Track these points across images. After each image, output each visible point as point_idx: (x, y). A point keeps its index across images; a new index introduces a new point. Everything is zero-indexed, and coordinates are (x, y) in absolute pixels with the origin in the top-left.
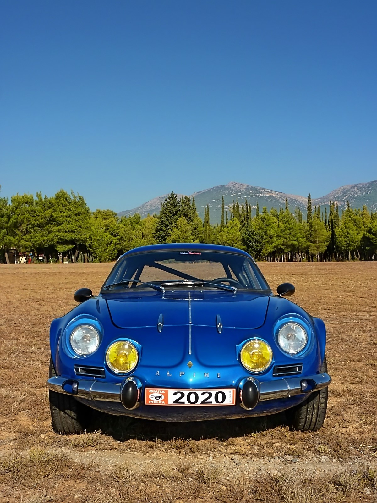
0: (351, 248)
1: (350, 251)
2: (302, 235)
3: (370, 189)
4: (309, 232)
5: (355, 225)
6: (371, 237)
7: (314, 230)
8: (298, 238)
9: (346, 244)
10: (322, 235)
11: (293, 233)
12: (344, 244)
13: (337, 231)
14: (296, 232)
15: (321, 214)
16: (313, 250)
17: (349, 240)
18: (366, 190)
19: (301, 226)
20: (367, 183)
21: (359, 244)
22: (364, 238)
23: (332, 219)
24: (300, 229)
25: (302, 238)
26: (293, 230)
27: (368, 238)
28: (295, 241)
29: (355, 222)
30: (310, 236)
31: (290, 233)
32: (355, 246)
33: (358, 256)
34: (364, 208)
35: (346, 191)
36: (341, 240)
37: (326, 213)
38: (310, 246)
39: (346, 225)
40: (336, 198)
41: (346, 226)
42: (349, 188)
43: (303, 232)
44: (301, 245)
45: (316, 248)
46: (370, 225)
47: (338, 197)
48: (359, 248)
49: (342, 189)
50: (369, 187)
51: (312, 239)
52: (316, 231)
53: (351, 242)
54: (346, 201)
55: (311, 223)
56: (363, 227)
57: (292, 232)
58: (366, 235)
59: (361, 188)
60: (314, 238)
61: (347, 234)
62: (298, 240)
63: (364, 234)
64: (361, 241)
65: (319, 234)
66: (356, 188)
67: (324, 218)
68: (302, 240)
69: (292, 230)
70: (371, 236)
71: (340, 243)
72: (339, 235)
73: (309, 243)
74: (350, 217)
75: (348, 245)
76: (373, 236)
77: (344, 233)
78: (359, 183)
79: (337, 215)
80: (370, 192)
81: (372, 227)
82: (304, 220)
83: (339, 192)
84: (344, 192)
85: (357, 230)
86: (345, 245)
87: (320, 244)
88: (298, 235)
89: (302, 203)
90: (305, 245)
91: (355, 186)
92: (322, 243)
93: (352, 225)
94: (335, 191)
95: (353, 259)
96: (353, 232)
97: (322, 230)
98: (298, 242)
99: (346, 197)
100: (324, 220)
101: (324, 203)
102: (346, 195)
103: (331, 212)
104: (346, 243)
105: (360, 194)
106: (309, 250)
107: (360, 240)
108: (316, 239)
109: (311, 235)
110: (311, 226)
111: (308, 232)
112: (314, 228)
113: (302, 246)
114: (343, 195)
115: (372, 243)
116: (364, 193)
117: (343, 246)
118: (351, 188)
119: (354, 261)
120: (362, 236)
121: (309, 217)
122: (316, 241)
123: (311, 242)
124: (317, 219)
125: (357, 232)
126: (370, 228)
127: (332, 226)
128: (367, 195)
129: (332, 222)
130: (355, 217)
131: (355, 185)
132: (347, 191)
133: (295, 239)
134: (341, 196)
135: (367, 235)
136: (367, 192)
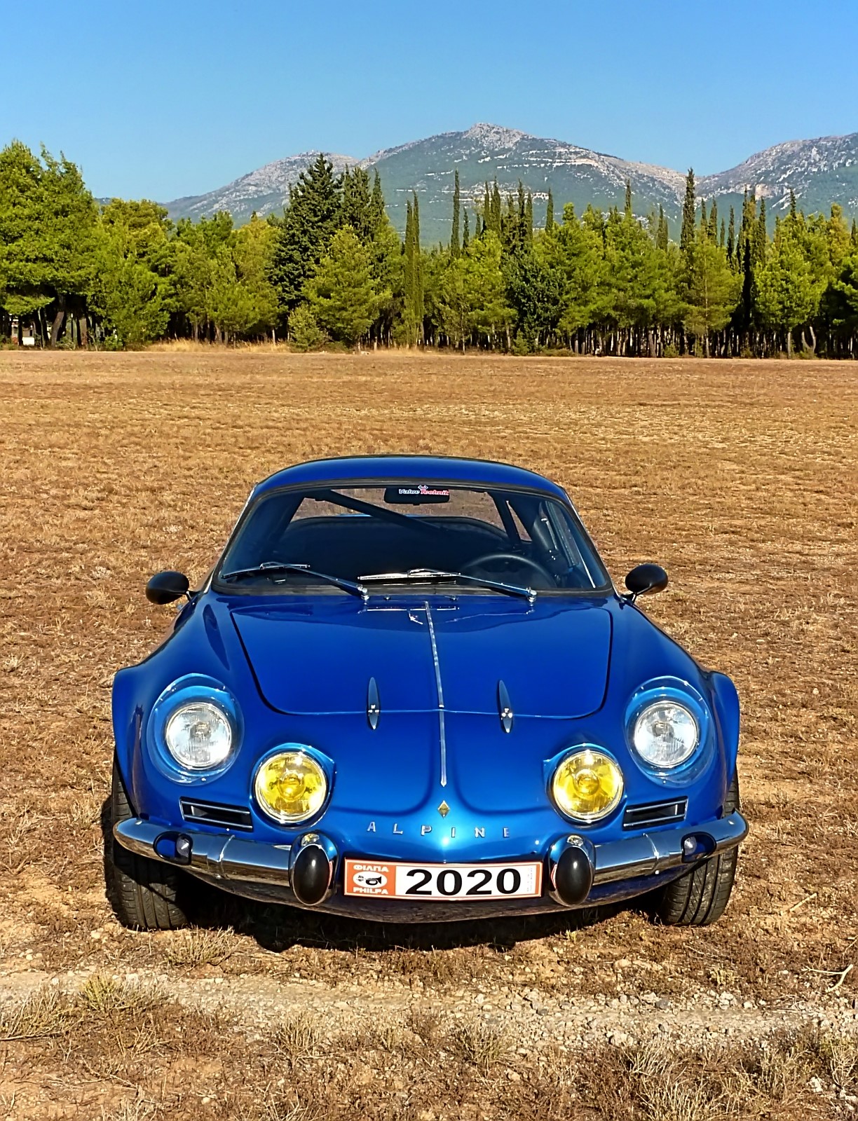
0: (796, 321)
1: (791, 329)
2: (665, 281)
3: (853, 152)
4: (685, 275)
5: (807, 259)
6: (847, 292)
7: (697, 269)
8: (654, 290)
9: (782, 310)
10: (720, 284)
11: (641, 277)
12: (775, 307)
13: (761, 275)
14: (651, 275)
15: (719, 227)
16: (696, 325)
17: (790, 298)
18: (842, 155)
19: (664, 259)
20: (846, 137)
21: (817, 310)
22: (830, 293)
23: (747, 241)
24: (661, 267)
25: (667, 290)
26: (644, 270)
27: (841, 295)
28: (648, 297)
29: (808, 251)
30: (687, 285)
31: (636, 277)
32: (806, 316)
33: (810, 342)
34: (835, 211)
35: (789, 156)
36: (769, 299)
37: (732, 223)
38: (686, 312)
39: (784, 257)
40: (760, 176)
41: (782, 262)
42: (796, 148)
43: (669, 274)
44: (664, 310)
45: (702, 319)
46: (847, 260)
47: (767, 173)
48: (815, 322)
49: (777, 153)
50: (849, 148)
51: (692, 293)
52: (702, 274)
53: (794, 305)
54: (786, 184)
55: (690, 251)
56: (829, 264)
57: (640, 275)
58: (836, 287)
59: (829, 149)
60: (698, 292)
61: (784, 282)
62: (657, 296)
63: (830, 284)
64: (821, 302)
65: (711, 280)
66: (814, 151)
67: (727, 236)
68: (666, 296)
69: (641, 268)
70: (849, 289)
71: (766, 306)
72: (765, 286)
73: (684, 305)
74: (795, 236)
75: (788, 312)
76: (854, 291)
77: (778, 281)
78: (824, 136)
79: (760, 231)
80: (852, 163)
81: (852, 265)
82: (674, 242)
83: (770, 160)
84: (784, 160)
85: (812, 272)
86: (779, 313)
87: (712, 307)
88: (656, 283)
89: (669, 188)
90: (672, 311)
91: (814, 143)
92: (718, 304)
93: (800, 258)
94: (759, 157)
95: (798, 348)
96: (802, 278)
97: (719, 270)
98: (655, 299)
99: (788, 173)
100: (726, 241)
101: (729, 188)
102: (788, 169)
103: (746, 222)
104: (781, 306)
105: (825, 166)
106: (684, 322)
107: (819, 298)
108: (702, 295)
109: (689, 282)
110: (692, 260)
111: (681, 276)
112: (698, 262)
113: (666, 314)
114: (778, 168)
115: (851, 308)
116: (835, 165)
117: (774, 315)
118: (802, 150)
119: (802, 358)
120: (824, 287)
121: (687, 233)
122: (703, 298)
123: (690, 302)
124: (707, 241)
125: (813, 277)
126: (848, 267)
127: (747, 258)
128: (842, 170)
129: (747, 248)
130: (811, 237)
131: (812, 141)
132: (791, 157)
133: (648, 292)
134: (773, 171)
135: (839, 285)
136: (846, 161)
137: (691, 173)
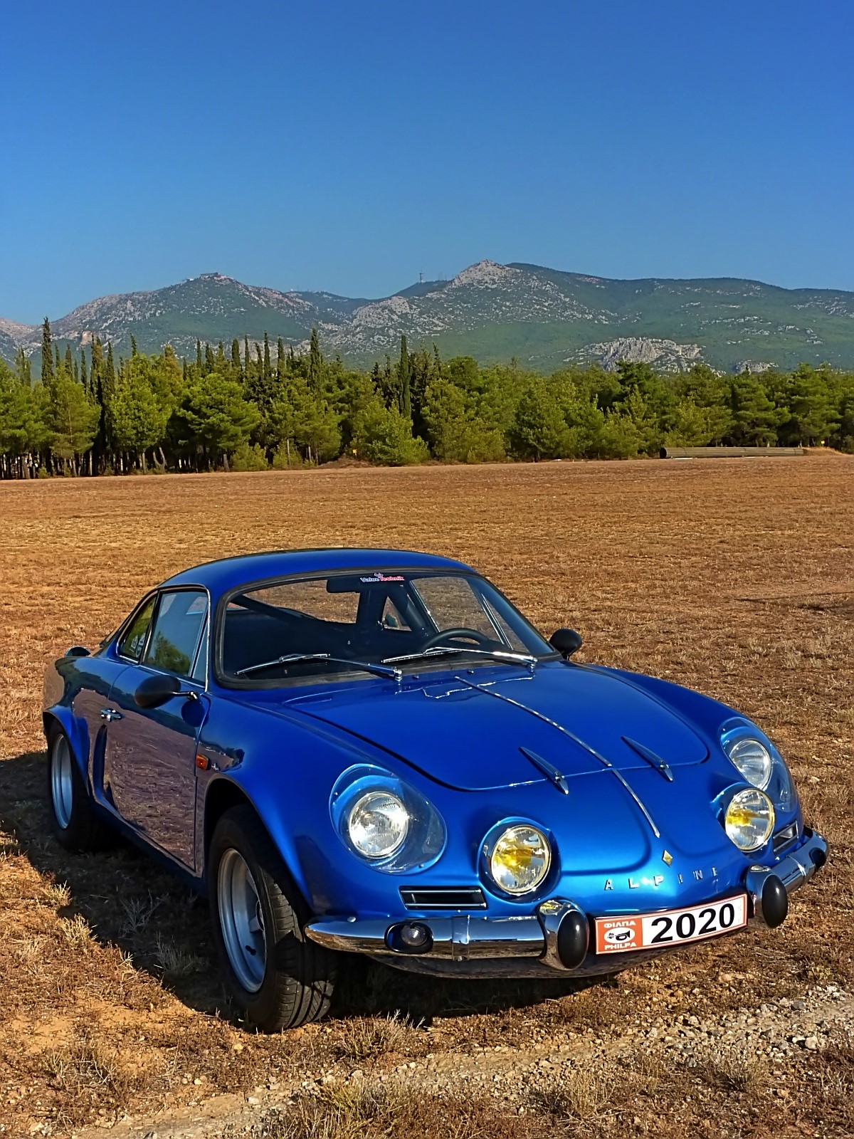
0: (148, 443)
1: (144, 450)
2: (33, 413)
3: (161, 304)
4: (50, 408)
5: (154, 391)
6: (189, 418)
7: (61, 402)
8: (25, 422)
9: (136, 434)
10: (81, 414)
11: (12, 410)
12: (131, 433)
13: (116, 405)
14: (21, 408)
15: (73, 366)
16: (63, 450)
17: (142, 424)
18: (152, 307)
19: (31, 395)
20: (155, 292)
21: (164, 432)
22: (174, 419)
23: (99, 378)
24: (29, 401)
25: (36, 421)
26: (14, 404)
27: (183, 420)
28: (19, 428)
29: (154, 385)
30: (52, 417)
31: (7, 411)
32: (157, 439)
33: (161, 461)
34: (169, 352)
35: (108, 308)
36: (125, 425)
37: (84, 363)
38: (54, 439)
39: (135, 390)
40: (85, 324)
41: (133, 394)
42: (114, 301)
43: (36, 407)
44: (35, 438)
45: (69, 445)
46: (186, 392)
47: (91, 322)
48: (163, 443)
49: (98, 305)
50: (157, 301)
51: (58, 423)
52: (66, 406)
53: (145, 430)
54: (108, 331)
55: (54, 387)
56: (171, 395)
57: (11, 409)
58: (178, 414)
59: (141, 301)
60: (63, 421)
61: (136, 411)
62: (27, 426)
63: (174, 411)
64: (167, 427)
65: (74, 410)
66: (129, 303)
67: (80, 373)
68: (37, 426)
69: (12, 403)
70: (190, 415)
71: (122, 432)
72: (120, 414)
73: (52, 433)
74: (141, 372)
75: (141, 436)
76: (194, 416)
77: (131, 410)
78: (136, 291)
79: (110, 369)
80: (161, 313)
81: (191, 396)
82: (37, 380)
83: (92, 311)
84: (104, 311)
85: (158, 402)
86: (133, 437)
87: (76, 434)
88: (25, 415)
89: (7, 335)
90: (42, 438)
91: (128, 297)
92: (81, 431)
93: (148, 391)
94: (83, 308)
95: (151, 465)
96: (151, 407)
97: (78, 402)
98: (26, 430)
99: (109, 322)
100: (80, 377)
101: (59, 335)
102: (109, 318)
103: (95, 361)
104: (135, 431)
105: (139, 316)
106: (53, 448)
107: (165, 423)
108: (66, 424)
109: (55, 413)
110: (55, 394)
111: (48, 408)
112: (61, 397)
113: (36, 441)
114: (101, 317)
115: (193, 431)
116: (148, 315)
117: (129, 439)
118: (119, 302)
119: (156, 473)
120: (170, 414)
121: (47, 373)
122: (68, 427)
123: (57, 430)
124: (68, 378)
125: (160, 406)
126: (188, 397)
127: (100, 393)
128: (153, 319)
129: (100, 383)
130: (155, 373)
131: (127, 295)
132: (110, 309)
133: (20, 423)
134: (96, 320)
135: (182, 412)
136: (156, 311)
137: (46, 321)
